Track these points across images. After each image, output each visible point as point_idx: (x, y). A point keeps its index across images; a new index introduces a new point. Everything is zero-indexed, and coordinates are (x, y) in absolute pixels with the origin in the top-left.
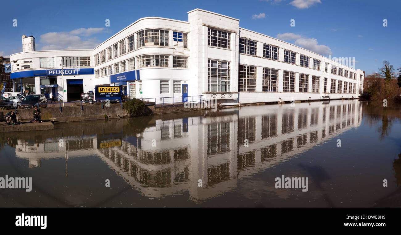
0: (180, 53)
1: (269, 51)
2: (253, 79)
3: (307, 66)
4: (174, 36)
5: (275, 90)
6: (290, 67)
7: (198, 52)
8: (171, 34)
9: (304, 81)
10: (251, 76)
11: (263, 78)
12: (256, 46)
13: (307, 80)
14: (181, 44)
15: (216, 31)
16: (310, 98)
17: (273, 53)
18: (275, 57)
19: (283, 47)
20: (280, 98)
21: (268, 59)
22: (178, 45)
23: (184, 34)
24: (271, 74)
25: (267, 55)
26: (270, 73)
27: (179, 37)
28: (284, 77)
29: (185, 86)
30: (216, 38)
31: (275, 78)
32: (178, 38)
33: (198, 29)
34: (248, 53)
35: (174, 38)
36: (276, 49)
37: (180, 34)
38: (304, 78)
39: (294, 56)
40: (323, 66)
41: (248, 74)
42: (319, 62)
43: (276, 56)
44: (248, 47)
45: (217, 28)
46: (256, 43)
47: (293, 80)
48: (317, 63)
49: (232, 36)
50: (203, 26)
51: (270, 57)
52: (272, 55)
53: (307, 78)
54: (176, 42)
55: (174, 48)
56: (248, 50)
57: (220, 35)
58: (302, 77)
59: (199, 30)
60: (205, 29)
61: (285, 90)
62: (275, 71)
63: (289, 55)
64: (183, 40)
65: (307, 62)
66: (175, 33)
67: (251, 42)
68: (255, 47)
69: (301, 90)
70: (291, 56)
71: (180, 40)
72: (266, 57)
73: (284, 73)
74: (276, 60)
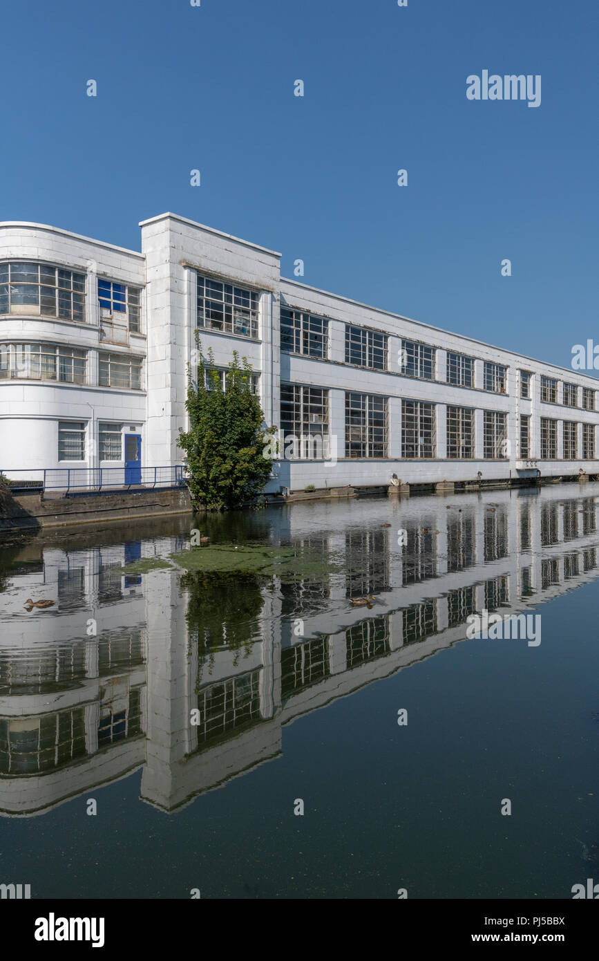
0: (119, 344)
1: (361, 343)
2: (319, 423)
3: (468, 383)
4: (101, 293)
5: (379, 452)
6: (418, 390)
7: (170, 343)
8: (91, 286)
9: (461, 426)
10: (314, 415)
11: (347, 421)
12: (325, 331)
13: (468, 424)
14: (122, 319)
15: (219, 286)
16: (480, 473)
17: (370, 350)
18: (378, 364)
19: (399, 332)
20: (395, 476)
21: (359, 366)
22: (114, 321)
23: (129, 288)
24: (367, 410)
25: (354, 357)
26: (364, 407)
27: (117, 297)
28: (403, 416)
29: (134, 443)
30: (219, 307)
31: (379, 421)
32: (112, 300)
33: (171, 277)
34: (305, 351)
35: (101, 298)
36: (380, 338)
37: (119, 287)
38: (459, 417)
39: (429, 357)
40: (512, 381)
41: (306, 409)
42: (503, 368)
43: (381, 359)
44: (306, 335)
45: (221, 278)
46: (326, 323)
47: (428, 423)
48: (495, 373)
49: (264, 302)
50: (185, 267)
51: (364, 363)
52: (370, 356)
53: (469, 418)
54: (106, 313)
55: (103, 328)
56: (305, 343)
57: (229, 299)
58: (454, 416)
59: (175, 279)
60: (189, 276)
61: (409, 452)
62: (380, 400)
63: (416, 355)
64: (127, 307)
65: (468, 373)
66: (104, 284)
67: (313, 320)
68: (322, 334)
69: (452, 453)
70: (421, 356)
71: (119, 308)
72: (353, 361)
73: (403, 404)
74: (379, 370)
